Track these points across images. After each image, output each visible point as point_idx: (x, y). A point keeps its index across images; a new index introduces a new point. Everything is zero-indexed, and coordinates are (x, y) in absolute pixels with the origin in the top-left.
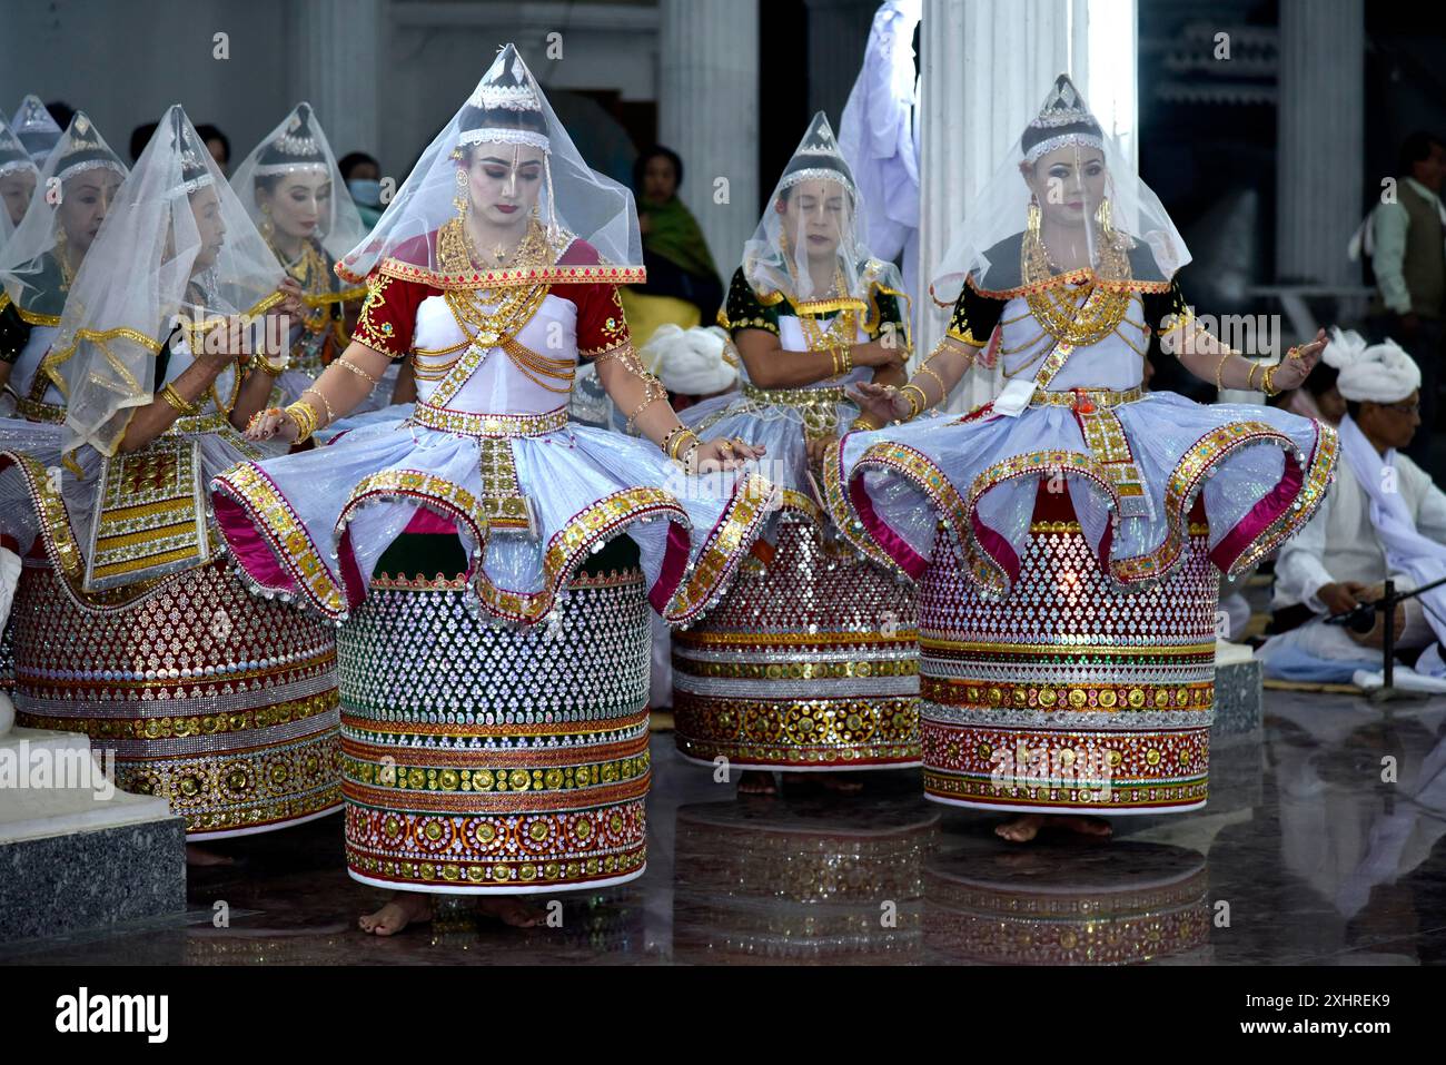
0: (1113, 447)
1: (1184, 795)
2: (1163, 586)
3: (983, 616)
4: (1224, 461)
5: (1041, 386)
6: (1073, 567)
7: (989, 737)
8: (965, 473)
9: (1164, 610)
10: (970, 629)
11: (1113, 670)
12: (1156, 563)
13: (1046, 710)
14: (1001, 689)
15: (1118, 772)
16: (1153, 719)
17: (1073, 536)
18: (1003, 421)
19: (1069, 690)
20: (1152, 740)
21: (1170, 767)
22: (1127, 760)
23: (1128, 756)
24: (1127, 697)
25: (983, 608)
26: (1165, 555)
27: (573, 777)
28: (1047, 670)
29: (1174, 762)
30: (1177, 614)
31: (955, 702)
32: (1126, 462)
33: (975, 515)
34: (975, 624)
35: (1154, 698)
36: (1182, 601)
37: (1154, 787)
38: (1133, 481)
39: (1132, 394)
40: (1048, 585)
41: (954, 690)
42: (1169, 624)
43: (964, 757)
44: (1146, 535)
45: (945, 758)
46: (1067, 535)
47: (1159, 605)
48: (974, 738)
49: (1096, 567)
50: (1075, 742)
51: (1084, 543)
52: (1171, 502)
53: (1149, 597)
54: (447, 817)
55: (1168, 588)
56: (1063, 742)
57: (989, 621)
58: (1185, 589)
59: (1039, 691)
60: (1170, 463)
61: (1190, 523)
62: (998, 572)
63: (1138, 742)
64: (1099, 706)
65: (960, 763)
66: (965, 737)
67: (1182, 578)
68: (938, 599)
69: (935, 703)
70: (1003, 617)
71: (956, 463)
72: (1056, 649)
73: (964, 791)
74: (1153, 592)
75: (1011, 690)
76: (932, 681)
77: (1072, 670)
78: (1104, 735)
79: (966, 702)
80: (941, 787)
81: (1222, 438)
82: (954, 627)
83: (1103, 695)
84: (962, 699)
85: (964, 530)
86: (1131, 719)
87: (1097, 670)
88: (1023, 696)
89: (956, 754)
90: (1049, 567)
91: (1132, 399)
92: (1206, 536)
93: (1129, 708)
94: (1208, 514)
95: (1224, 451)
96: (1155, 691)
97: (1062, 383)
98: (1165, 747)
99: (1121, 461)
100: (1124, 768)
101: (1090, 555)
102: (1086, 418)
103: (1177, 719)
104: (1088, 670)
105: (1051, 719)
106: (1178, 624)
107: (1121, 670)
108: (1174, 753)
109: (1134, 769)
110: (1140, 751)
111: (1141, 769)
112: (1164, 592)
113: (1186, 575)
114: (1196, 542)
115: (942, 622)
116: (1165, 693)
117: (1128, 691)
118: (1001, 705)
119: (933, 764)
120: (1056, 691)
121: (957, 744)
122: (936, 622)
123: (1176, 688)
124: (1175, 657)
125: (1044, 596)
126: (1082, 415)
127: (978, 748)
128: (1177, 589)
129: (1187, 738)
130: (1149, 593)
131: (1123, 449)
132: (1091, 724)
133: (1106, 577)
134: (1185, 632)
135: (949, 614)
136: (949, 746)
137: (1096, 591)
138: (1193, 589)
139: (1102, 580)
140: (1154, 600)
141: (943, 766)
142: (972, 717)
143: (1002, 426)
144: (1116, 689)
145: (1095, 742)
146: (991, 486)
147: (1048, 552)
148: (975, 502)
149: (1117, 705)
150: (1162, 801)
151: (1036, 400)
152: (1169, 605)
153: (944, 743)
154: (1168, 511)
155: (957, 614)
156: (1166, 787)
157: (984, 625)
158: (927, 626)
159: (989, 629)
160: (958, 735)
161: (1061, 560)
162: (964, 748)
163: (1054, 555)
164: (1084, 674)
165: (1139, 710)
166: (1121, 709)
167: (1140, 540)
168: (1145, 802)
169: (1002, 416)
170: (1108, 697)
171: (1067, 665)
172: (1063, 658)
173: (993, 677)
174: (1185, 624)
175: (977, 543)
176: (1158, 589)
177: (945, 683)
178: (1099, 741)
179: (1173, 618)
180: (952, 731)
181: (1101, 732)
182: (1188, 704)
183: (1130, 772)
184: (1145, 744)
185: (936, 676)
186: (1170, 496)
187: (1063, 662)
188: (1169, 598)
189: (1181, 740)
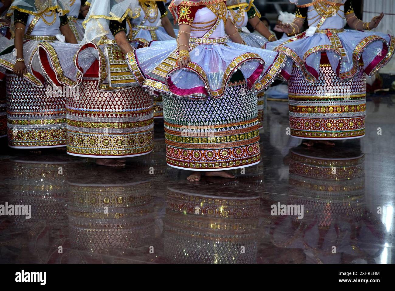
0: (338, 44)
1: (360, 134)
2: (352, 80)
3: (305, 89)
4: (368, 46)
5: (318, 28)
6: (329, 76)
7: (308, 120)
8: (302, 53)
9: (353, 86)
10: (302, 93)
11: (340, 102)
12: (351, 74)
13: (323, 113)
14: (311, 108)
15: (342, 128)
16: (351, 114)
17: (329, 67)
18: (308, 38)
19: (329, 108)
20: (351, 120)
21: (356, 127)
22: (344, 125)
23: (345, 124)
24: (344, 109)
25: (305, 87)
26: (353, 72)
27: (247, 136)
28: (323, 103)
29: (357, 125)
30: (356, 86)
31: (299, 112)
32: (341, 48)
33: (305, 63)
34: (303, 91)
35: (351, 109)
36: (357, 83)
37: (352, 132)
38: (343, 52)
39: (342, 30)
40: (322, 81)
41: (298, 108)
42: (354, 89)
43: (301, 126)
44: (348, 67)
45: (296, 126)
46: (327, 67)
47: (351, 84)
48: (304, 121)
49: (335, 75)
50: (331, 121)
51: (332, 69)
52: (354, 57)
53: (349, 83)
54: (241, 147)
55: (354, 80)
56: (328, 121)
57: (307, 91)
58: (358, 80)
59: (321, 108)
60: (354, 47)
61: (359, 63)
62: (313, 77)
63: (347, 120)
64: (337, 111)
65: (300, 127)
66: (302, 121)
67: (357, 77)
68: (293, 85)
69: (293, 112)
70: (311, 89)
71: (299, 50)
72: (325, 97)
73: (302, 135)
74: (350, 81)
75: (314, 108)
76: (292, 106)
77: (329, 102)
78: (338, 119)
79: (302, 112)
80: (295, 134)
81: (367, 40)
82: (298, 92)
83: (338, 109)
84: (301, 111)
85: (303, 67)
86: (345, 114)
87: (336, 102)
88: (317, 110)
89: (299, 125)
90: (322, 76)
91: (342, 31)
92: (363, 66)
93: (345, 112)
94: (363, 60)
95: (367, 43)
96: (351, 107)
97: (323, 27)
98: (354, 121)
99: (340, 48)
100: (344, 127)
101: (333, 72)
102: (330, 37)
103: (357, 114)
104: (334, 102)
105: (324, 115)
106: (356, 89)
107: (342, 102)
108: (357, 123)
109: (346, 127)
110: (348, 123)
111: (348, 127)
112: (353, 81)
113: (358, 76)
114: (360, 68)
115: (295, 91)
116: (354, 107)
117: (344, 107)
118: (311, 112)
119: (293, 128)
120: (325, 108)
121: (299, 122)
122: (293, 91)
123: (357, 106)
124: (356, 98)
125: (322, 83)
126: (329, 36)
127: (305, 123)
128: (356, 80)
129: (360, 119)
130: (349, 81)
131: (340, 44)
132: (335, 116)
133: (338, 78)
134: (358, 91)
135: (296, 89)
136: (297, 123)
137: (335, 82)
138: (360, 80)
139: (337, 79)
140: (350, 83)
141: (296, 128)
142: (303, 115)
143: (308, 39)
144: (341, 107)
145: (336, 121)
146: (309, 55)
147: (322, 72)
148: (305, 59)
149: (341, 111)
150: (354, 135)
151: (317, 32)
152: (354, 84)
153: (296, 122)
154: (353, 60)
155: (298, 89)
156: (355, 131)
157: (306, 91)
158: (291, 92)
159: (307, 93)
160: (300, 120)
161: (326, 74)
162: (301, 124)
163: (324, 73)
164: (333, 103)
165: (347, 112)
166: (343, 112)
167: (347, 68)
168: (350, 136)
169: (308, 37)
170: (339, 109)
171: (328, 101)
172: (327, 99)
173: (308, 105)
174: (358, 89)
175: (307, 70)
176: (351, 80)
177: (296, 107)
178: (337, 121)
179: (355, 88)
180: (298, 119)
181: (337, 118)
182: (360, 110)
183: (345, 128)
184: (349, 121)
185: (293, 105)
186: (354, 56)
187: (327, 100)
188: (354, 82)
189: (358, 119)
